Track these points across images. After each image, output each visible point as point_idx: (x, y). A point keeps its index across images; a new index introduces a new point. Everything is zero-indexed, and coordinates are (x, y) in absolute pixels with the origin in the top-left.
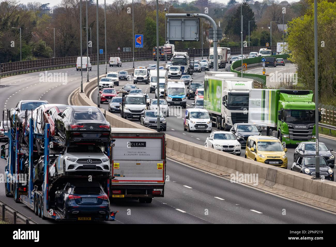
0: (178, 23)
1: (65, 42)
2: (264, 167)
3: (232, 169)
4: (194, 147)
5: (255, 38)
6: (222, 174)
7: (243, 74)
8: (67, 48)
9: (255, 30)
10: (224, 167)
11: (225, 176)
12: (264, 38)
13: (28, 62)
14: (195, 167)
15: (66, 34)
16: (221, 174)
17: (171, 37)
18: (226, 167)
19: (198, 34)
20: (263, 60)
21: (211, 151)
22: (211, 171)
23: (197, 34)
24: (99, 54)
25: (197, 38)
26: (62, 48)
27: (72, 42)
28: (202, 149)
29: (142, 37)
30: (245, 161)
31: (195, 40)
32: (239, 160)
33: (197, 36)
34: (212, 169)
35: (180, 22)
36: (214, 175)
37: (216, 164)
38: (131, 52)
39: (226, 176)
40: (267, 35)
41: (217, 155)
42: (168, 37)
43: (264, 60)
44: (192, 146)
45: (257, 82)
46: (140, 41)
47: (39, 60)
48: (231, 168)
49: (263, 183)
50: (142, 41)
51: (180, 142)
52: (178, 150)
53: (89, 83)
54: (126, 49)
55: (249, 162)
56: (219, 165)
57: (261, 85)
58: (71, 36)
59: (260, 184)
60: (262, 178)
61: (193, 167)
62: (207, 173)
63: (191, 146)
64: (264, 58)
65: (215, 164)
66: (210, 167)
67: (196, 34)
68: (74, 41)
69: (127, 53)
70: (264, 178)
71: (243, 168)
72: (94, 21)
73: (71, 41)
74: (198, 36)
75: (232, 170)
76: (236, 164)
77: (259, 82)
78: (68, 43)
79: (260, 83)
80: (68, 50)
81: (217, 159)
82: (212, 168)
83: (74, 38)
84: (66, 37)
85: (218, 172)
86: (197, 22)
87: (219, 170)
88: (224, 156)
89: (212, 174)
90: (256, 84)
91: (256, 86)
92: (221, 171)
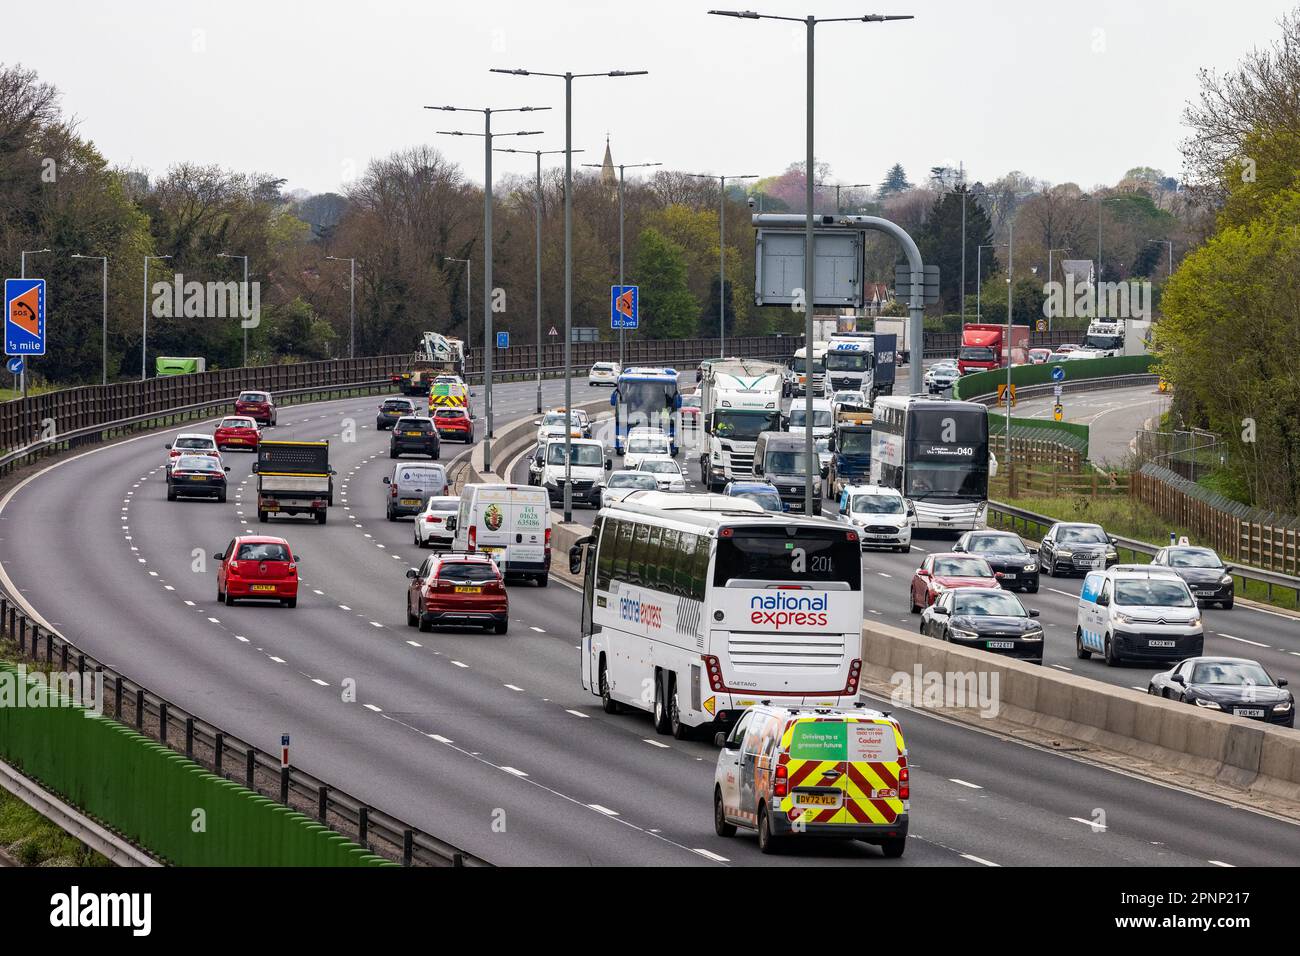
0: (794, 247)
1: (377, 307)
2: (1215, 722)
3: (1094, 726)
4: (947, 652)
5: (993, 302)
6: (1059, 745)
7: (1011, 419)
8: (380, 327)
9: (995, 278)
10: (1061, 721)
11: (1071, 750)
12: (1024, 304)
13: (296, 367)
14: (956, 720)
15: (382, 281)
16: (1055, 744)
17: (768, 292)
18: (1070, 719)
19: (858, 285)
20: (1056, 376)
21: (1012, 667)
22: (1015, 732)
23: (855, 285)
24: (495, 350)
25: (856, 297)
26: (365, 326)
27: (400, 308)
28: (977, 660)
29: (635, 295)
30: (1142, 702)
31: (849, 303)
32: (1120, 699)
33: (854, 290)
34: (1020, 726)
35: (799, 242)
36: (1033, 746)
37: (1032, 710)
38: (598, 344)
39: (1075, 750)
40: (1035, 292)
41: (1036, 682)
42: (760, 292)
43: (1060, 376)
44: (940, 651)
45: (1060, 445)
46: (629, 307)
47: (304, 366)
48: (1090, 725)
49: (1212, 775)
50: (635, 309)
51: (893, 638)
52: (886, 663)
53: (495, 441)
54: (582, 332)
55: (1158, 705)
56: (1045, 714)
57: (1075, 457)
58: (397, 287)
59: (1201, 778)
60: (1208, 757)
61: (951, 718)
62: (1006, 738)
63: (936, 650)
64: (1058, 370)
65: (1029, 712)
66: (1012, 722)
67: (854, 282)
68: (407, 304)
69: (586, 345)
70: (1216, 759)
71: (1134, 723)
72: (474, 240)
73: (398, 302)
74: (858, 292)
75: (1095, 730)
76: (1107, 712)
77: (1066, 447)
78: (386, 309)
79: (1071, 450)
80: (385, 333)
81: (1035, 693)
82: (1018, 724)
83: (407, 294)
84: (380, 289)
85: (1041, 736)
86: (857, 245)
87: (1045, 731)
88: (1066, 686)
89: (1026, 744)
90: (1055, 452)
91: (1055, 461)
92: (1053, 733)
